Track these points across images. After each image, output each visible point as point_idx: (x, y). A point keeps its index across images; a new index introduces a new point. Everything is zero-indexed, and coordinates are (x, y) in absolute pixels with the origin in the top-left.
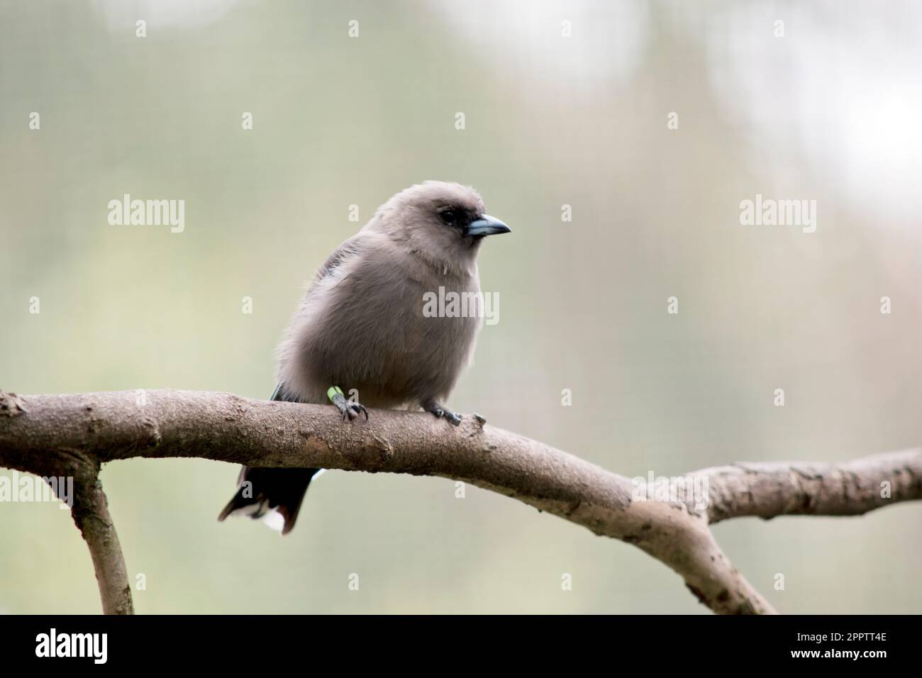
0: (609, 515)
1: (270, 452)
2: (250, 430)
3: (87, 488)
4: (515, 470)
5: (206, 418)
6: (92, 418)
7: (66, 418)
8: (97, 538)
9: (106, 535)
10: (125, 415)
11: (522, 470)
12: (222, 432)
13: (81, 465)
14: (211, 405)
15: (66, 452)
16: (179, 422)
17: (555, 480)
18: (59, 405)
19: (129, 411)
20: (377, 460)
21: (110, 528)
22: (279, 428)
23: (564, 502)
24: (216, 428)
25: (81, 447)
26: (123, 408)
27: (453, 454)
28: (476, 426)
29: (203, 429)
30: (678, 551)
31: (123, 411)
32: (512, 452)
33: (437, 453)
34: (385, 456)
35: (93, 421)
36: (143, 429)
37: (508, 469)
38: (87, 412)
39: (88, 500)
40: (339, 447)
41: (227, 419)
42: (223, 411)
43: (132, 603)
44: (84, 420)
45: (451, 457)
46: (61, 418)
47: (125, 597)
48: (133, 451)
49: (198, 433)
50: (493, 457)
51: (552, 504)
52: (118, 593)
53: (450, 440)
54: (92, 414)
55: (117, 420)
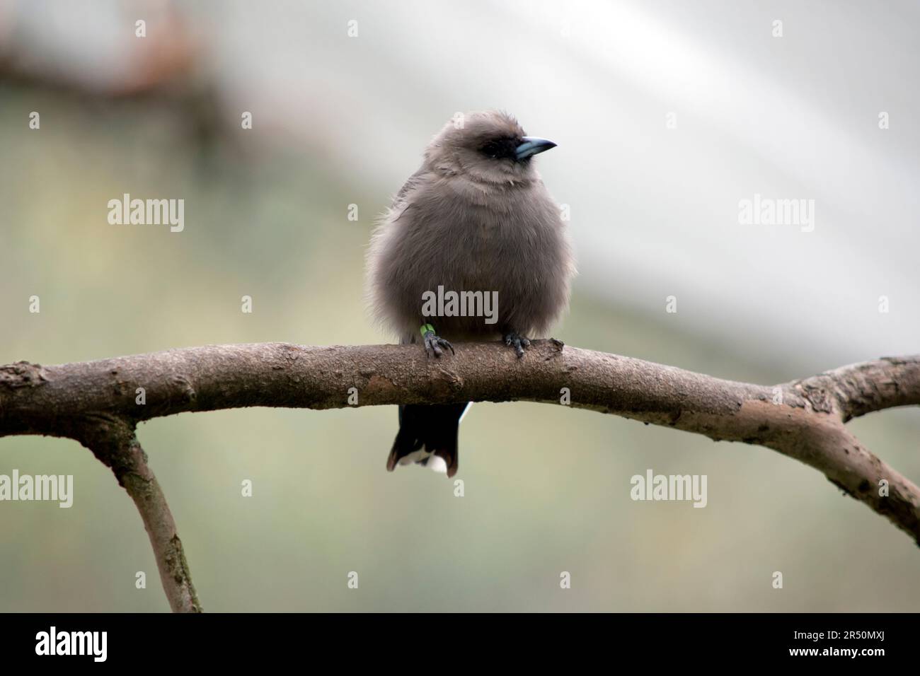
0: (717, 420)
1: (330, 395)
2: (302, 376)
3: (121, 447)
4: (600, 388)
5: (250, 369)
6: (117, 381)
7: (90, 384)
8: (139, 493)
9: (147, 490)
10: (154, 375)
11: (608, 388)
12: (271, 381)
13: (111, 426)
14: (256, 356)
15: (94, 415)
16: (218, 376)
17: (647, 393)
18: (84, 372)
19: (158, 371)
20: (447, 392)
21: (151, 483)
22: (337, 371)
23: (663, 413)
24: (263, 378)
25: (110, 409)
26: (152, 368)
27: (528, 378)
28: (552, 350)
29: (247, 381)
30: (806, 448)
31: (151, 371)
32: (595, 370)
33: (511, 380)
34: (453, 387)
35: (119, 384)
36: (174, 386)
37: (592, 388)
38: (112, 375)
39: (124, 459)
40: (405, 383)
41: (274, 368)
42: (269, 361)
43: (182, 551)
44: (109, 383)
45: (527, 381)
46: (85, 384)
47: (173, 546)
48: (169, 408)
49: (243, 385)
50: (574, 378)
51: (650, 416)
52: (165, 543)
53: (524, 366)
54: (117, 377)
55: (145, 381)
